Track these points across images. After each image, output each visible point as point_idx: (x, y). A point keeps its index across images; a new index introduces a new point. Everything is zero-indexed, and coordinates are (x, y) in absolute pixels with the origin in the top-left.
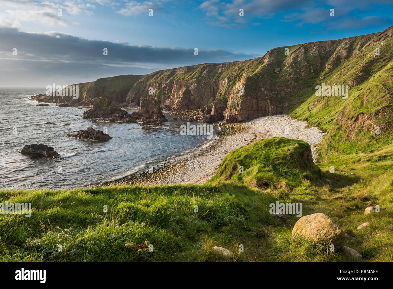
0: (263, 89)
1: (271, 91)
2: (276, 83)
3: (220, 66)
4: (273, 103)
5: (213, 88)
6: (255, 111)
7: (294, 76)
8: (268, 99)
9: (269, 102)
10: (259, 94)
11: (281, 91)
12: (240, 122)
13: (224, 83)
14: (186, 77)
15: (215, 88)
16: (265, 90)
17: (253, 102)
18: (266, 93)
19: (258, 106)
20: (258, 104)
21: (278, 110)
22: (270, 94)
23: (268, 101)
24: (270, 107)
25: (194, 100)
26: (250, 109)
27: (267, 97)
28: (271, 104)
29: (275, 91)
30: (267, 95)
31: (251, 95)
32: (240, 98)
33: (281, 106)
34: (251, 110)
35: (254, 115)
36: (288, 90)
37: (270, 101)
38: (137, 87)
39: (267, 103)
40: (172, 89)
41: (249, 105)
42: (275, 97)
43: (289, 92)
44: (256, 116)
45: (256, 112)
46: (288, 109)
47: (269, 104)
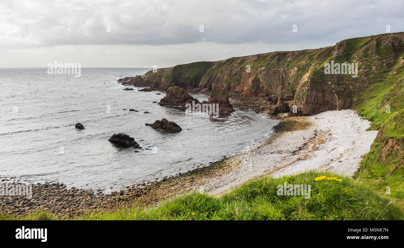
0: (330, 83)
1: (339, 85)
2: (344, 77)
3: (289, 54)
4: (341, 97)
5: (282, 76)
6: (321, 104)
7: (364, 70)
8: (336, 93)
9: (336, 97)
10: (326, 88)
11: (350, 85)
12: (305, 115)
13: (293, 72)
14: (256, 65)
15: (284, 76)
16: (332, 84)
17: (319, 95)
18: (333, 86)
19: (325, 100)
20: (324, 98)
21: (347, 105)
22: (337, 88)
23: (335, 94)
24: (337, 101)
25: (263, 87)
26: (316, 102)
27: (334, 91)
28: (339, 98)
29: (343, 85)
30: (334, 89)
31: (316, 89)
32: (305, 92)
33: (349, 100)
34: (316, 104)
35: (320, 108)
36: (357, 84)
37: (337, 95)
38: (210, 73)
39: (334, 97)
40: (241, 76)
41: (314, 99)
42: (343, 91)
43: (358, 86)
44: (323, 110)
45: (322, 106)
46: (357, 105)
47: (337, 98)
